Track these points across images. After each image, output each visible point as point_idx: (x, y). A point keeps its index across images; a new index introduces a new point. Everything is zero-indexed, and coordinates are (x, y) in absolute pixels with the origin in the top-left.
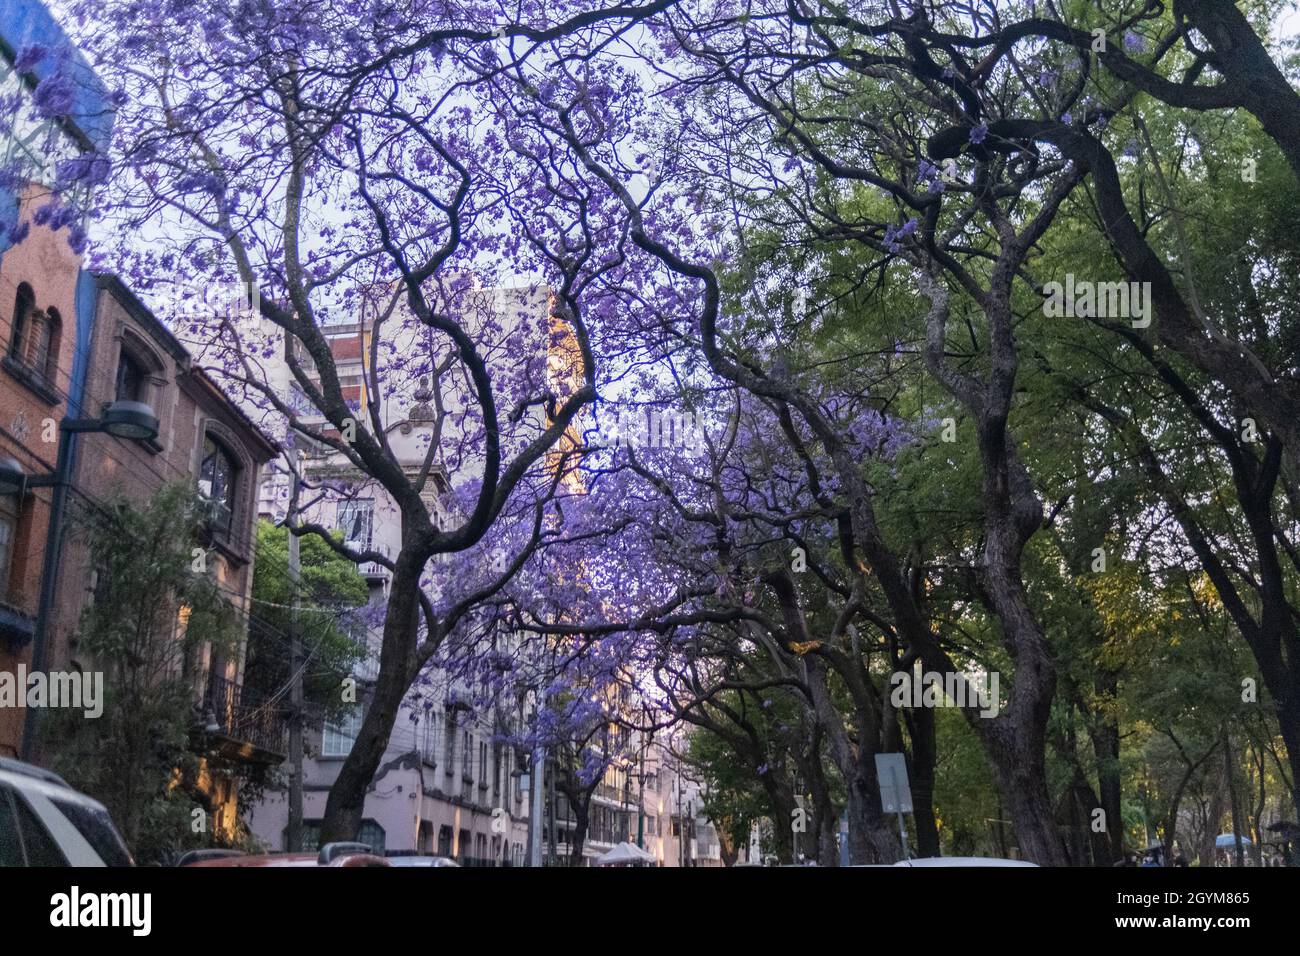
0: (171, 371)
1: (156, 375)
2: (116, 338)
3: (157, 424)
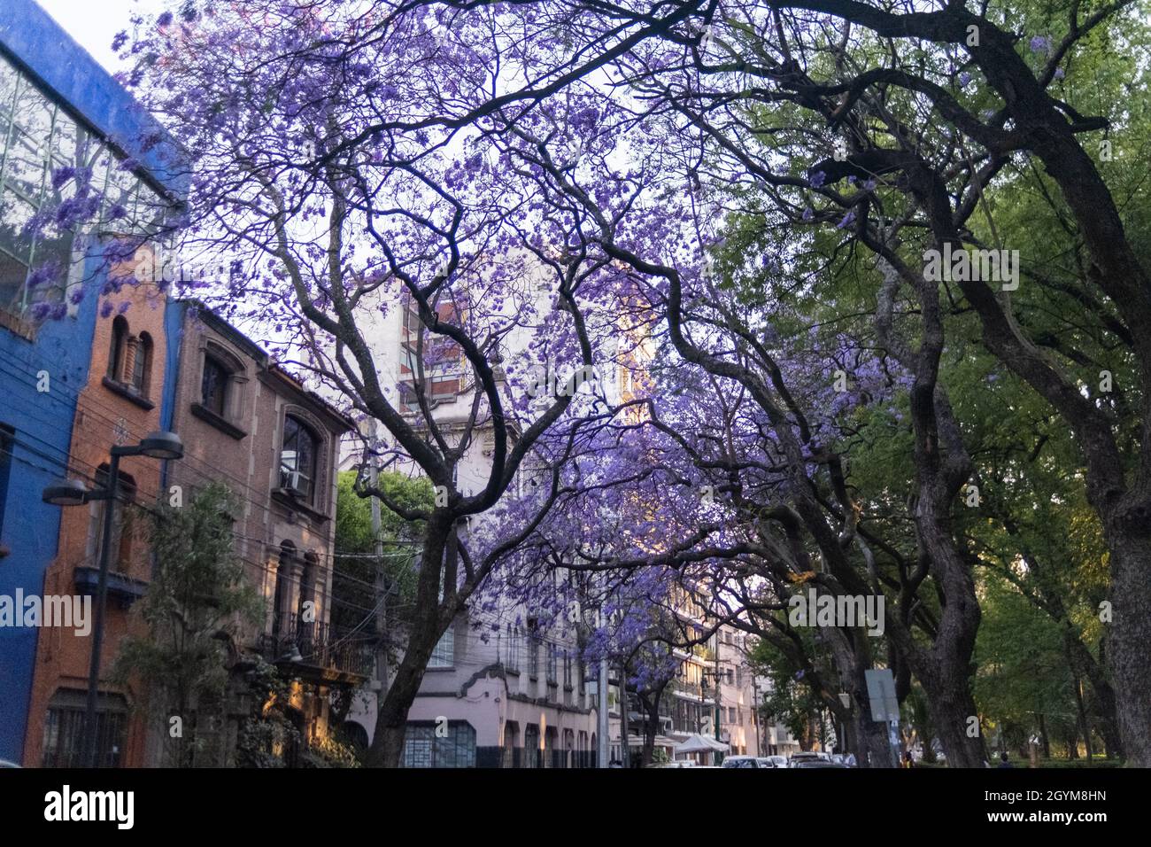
0: (251, 369)
1: (238, 374)
2: (201, 350)
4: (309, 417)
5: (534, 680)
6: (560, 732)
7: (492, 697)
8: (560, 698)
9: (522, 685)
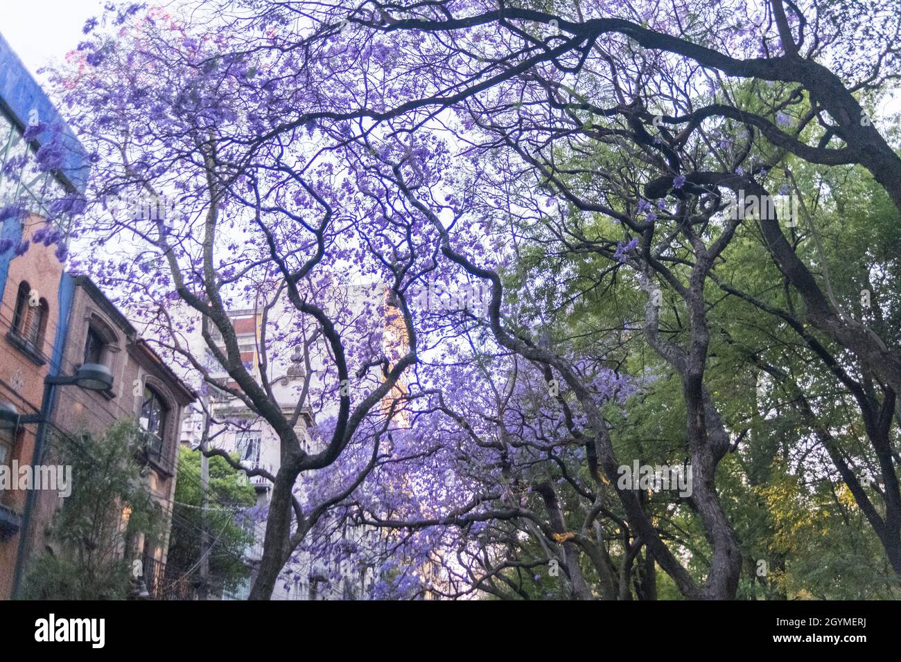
0: (123, 342)
1: (112, 345)
2: (86, 319)
3: (112, 379)
4: (163, 387)
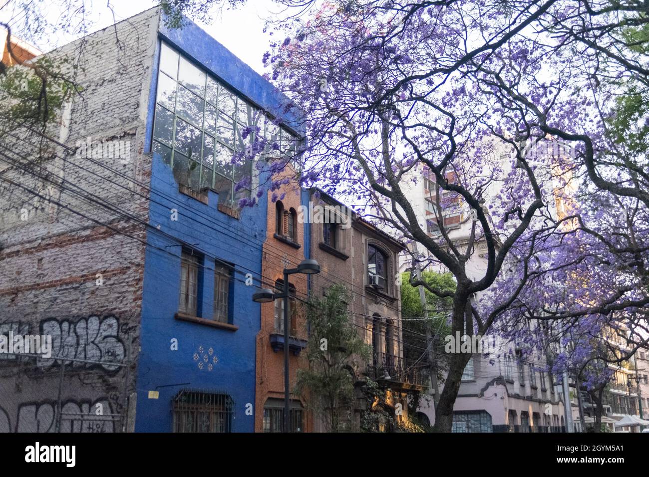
4: (381, 244)
5: (523, 386)
6: (542, 416)
7: (499, 396)
8: (540, 396)
9: (516, 389)
